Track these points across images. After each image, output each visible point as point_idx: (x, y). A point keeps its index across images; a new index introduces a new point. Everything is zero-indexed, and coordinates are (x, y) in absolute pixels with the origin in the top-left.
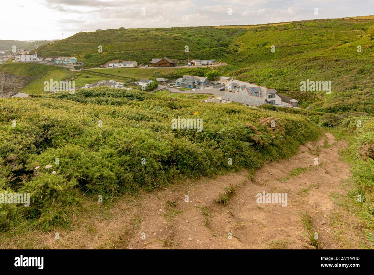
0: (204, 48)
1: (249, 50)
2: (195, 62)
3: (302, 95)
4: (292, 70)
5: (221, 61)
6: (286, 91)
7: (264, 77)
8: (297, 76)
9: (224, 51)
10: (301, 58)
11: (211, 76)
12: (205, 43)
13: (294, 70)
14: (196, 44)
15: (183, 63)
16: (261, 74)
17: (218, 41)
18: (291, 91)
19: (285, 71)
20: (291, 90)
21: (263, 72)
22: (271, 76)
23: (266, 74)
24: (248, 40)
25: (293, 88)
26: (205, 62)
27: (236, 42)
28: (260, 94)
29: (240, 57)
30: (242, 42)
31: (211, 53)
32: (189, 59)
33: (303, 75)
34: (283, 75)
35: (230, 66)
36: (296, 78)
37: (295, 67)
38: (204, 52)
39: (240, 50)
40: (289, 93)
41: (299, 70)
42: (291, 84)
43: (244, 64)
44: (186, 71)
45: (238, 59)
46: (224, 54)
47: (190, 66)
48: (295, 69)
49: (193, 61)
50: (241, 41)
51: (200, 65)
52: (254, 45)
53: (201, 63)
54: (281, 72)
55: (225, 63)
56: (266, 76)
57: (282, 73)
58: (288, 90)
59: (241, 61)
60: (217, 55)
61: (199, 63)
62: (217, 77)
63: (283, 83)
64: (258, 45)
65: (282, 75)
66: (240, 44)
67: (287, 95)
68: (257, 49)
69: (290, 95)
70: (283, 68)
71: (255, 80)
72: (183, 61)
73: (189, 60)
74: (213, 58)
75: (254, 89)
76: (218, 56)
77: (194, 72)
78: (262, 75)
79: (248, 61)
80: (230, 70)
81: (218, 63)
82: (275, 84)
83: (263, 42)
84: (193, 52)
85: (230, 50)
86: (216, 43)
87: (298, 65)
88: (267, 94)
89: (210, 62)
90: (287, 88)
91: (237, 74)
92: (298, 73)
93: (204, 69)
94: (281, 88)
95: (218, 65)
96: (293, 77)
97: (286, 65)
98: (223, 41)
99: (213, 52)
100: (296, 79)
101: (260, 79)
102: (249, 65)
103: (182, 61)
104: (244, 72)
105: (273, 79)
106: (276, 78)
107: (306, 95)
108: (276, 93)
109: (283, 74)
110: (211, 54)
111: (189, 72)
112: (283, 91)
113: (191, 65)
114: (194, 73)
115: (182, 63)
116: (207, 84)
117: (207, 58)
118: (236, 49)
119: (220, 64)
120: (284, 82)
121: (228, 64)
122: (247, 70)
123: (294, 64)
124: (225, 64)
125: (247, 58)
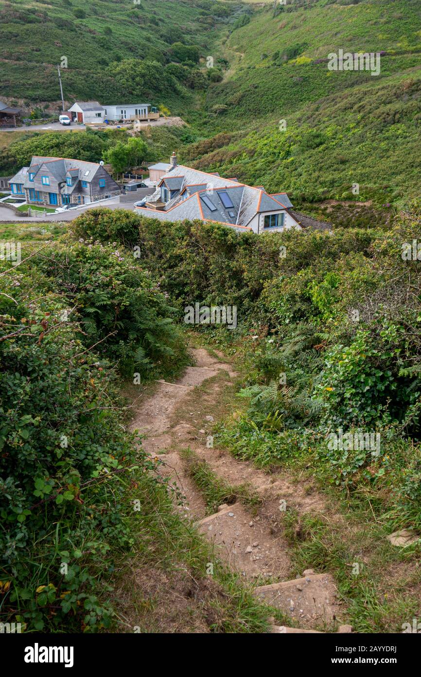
0: (119, 59)
1: (251, 73)
2: (80, 111)
3: (360, 216)
4: (348, 130)
5: (165, 110)
6: (321, 201)
7: (270, 158)
8: (357, 149)
9: (182, 77)
10: (380, 86)
11: (122, 159)
12: (126, 44)
13: (354, 128)
14: (96, 45)
15: (47, 116)
16: (262, 149)
17: (169, 40)
18: (334, 203)
19: (329, 132)
20: (332, 198)
21: (270, 139)
22: (288, 153)
23: (275, 147)
24: (255, 42)
25: (339, 189)
26: (114, 112)
27: (223, 48)
28: (242, 213)
29: (222, 97)
30: (238, 50)
31: (138, 79)
32: (67, 99)
33: (374, 144)
34: (321, 148)
35: (192, 129)
36: (355, 155)
37: (359, 117)
38: (115, 75)
39: (229, 75)
40: (326, 209)
41: (366, 128)
42: (337, 175)
43: (229, 121)
44: (45, 143)
45: (217, 103)
46: (179, 87)
47: (64, 124)
48: (358, 123)
49: (76, 108)
50: (235, 47)
51: (100, 121)
52: (265, 56)
53: (103, 113)
54: (318, 136)
55: (178, 118)
56: (274, 153)
57: (317, 141)
58: (325, 199)
59: (223, 112)
60: (157, 89)
61: (94, 113)
62: (144, 164)
63: (317, 174)
64: (276, 56)
65: (318, 145)
66: (233, 58)
67: (319, 218)
68: (272, 68)
69: (328, 216)
70: (326, 124)
71: (242, 169)
72: (47, 107)
73: (65, 104)
74: (142, 98)
75: (223, 196)
76: (161, 91)
77: (72, 144)
78: (264, 151)
79: (242, 109)
80: (187, 140)
81: (155, 115)
82: (293, 180)
83: (292, 44)
84: (79, 74)
85: (199, 75)
86: (162, 46)
87: (368, 108)
88: (259, 213)
89: (130, 112)
90: (323, 193)
91: (199, 153)
92: (362, 139)
93: (106, 136)
94: (308, 192)
95: (152, 124)
96: (345, 153)
97: (335, 111)
98: (183, 43)
99: (143, 76)
100: (353, 159)
101: (258, 166)
102: (244, 125)
103: (41, 106)
104: (220, 147)
105: (292, 162)
106: (302, 157)
107: (369, 215)
108: (288, 210)
109: (321, 144)
110: (138, 84)
111: (57, 146)
112: (312, 202)
113: (67, 121)
114: (71, 150)
115: (42, 116)
116: (102, 188)
117: (124, 99)
118: (219, 73)
119: (162, 122)
120: (320, 169)
121: (188, 122)
122: (230, 139)
123: (356, 107)
124: (176, 121)
125: (239, 102)
